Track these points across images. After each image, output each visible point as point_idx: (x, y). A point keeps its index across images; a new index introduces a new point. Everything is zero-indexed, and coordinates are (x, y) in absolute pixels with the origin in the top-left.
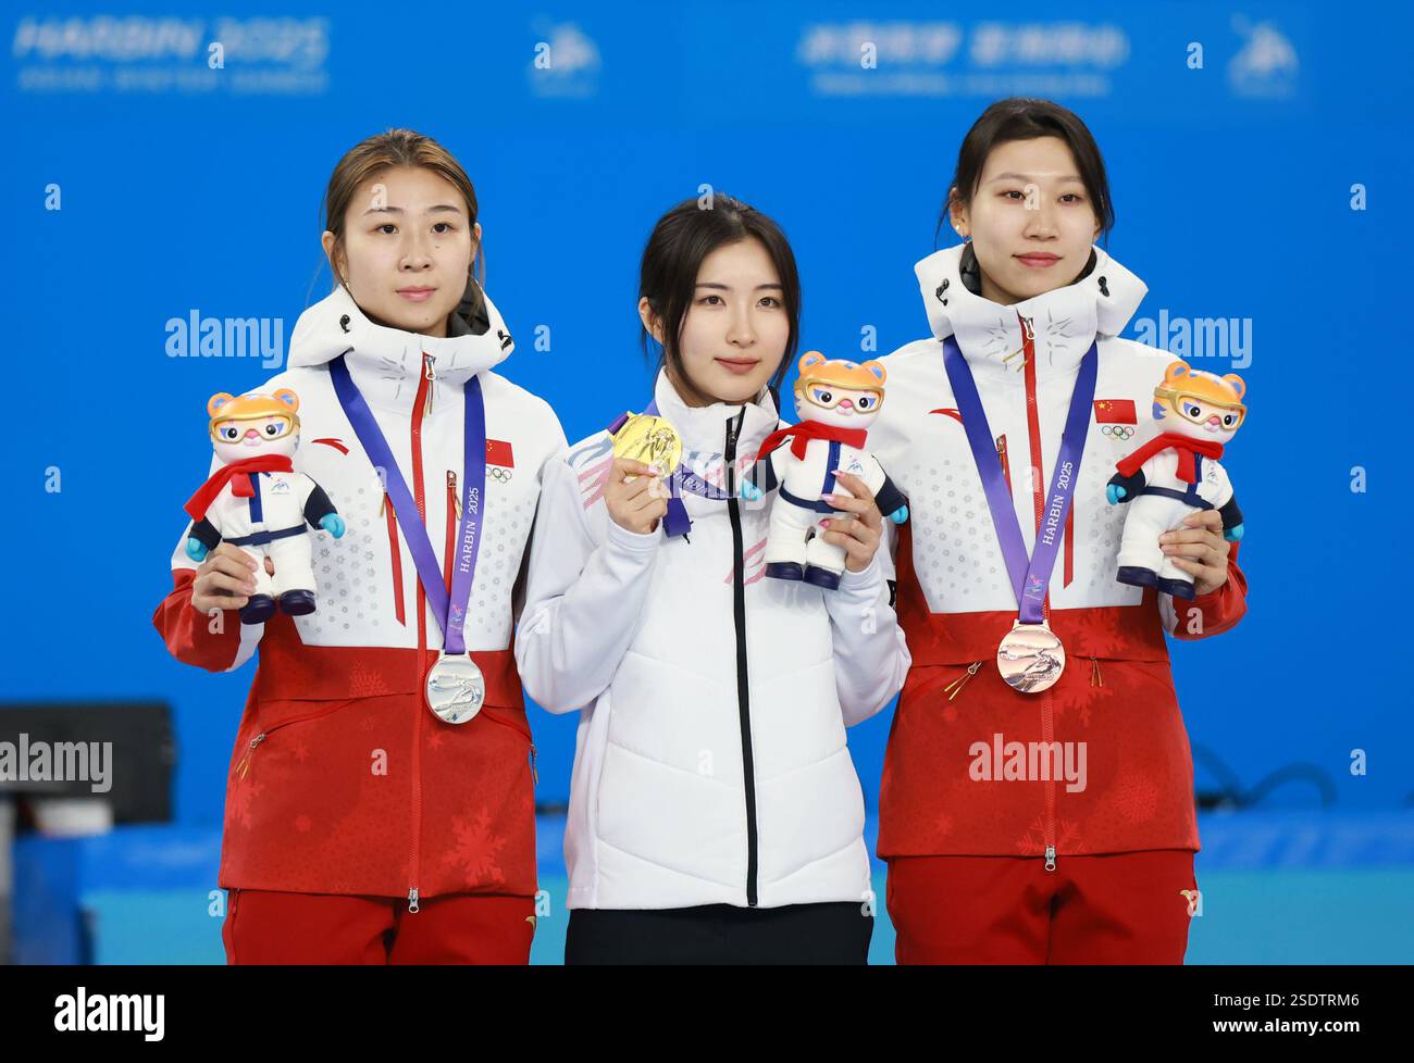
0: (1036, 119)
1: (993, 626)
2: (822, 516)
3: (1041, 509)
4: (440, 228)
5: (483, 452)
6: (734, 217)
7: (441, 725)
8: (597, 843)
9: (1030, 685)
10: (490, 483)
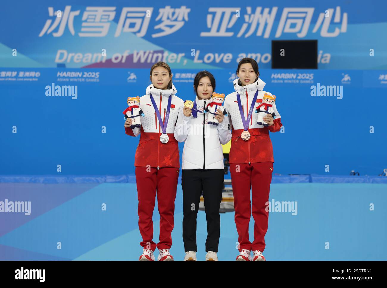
0: (247, 61)
1: (241, 131)
2: (215, 115)
3: (248, 115)
4: (164, 75)
5: (170, 106)
6: (205, 74)
7: (162, 143)
8: (184, 160)
9: (246, 139)
10: (171, 110)
